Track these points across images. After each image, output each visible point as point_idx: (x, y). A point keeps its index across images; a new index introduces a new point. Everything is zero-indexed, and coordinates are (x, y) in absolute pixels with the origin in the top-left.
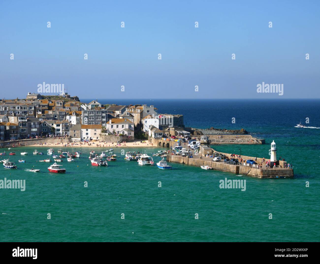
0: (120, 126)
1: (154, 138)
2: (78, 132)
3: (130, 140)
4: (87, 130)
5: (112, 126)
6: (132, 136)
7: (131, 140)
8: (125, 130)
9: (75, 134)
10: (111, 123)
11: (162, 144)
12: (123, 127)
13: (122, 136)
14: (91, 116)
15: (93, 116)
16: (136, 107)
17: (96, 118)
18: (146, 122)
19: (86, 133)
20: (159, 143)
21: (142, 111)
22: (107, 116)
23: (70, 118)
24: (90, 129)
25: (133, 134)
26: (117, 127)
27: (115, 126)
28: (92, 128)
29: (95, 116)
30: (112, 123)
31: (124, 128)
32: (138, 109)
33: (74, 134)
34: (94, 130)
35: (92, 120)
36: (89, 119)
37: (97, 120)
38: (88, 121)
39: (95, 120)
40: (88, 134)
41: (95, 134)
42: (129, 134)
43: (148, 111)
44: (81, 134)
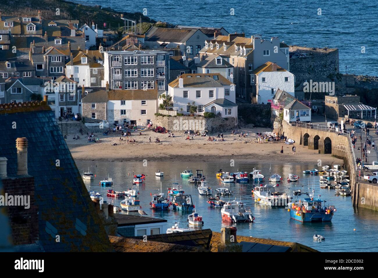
0: (205, 91)
1: (290, 122)
2: (101, 109)
3: (229, 128)
4: (123, 103)
5: (185, 94)
6: (233, 118)
7: (232, 127)
8: (217, 102)
9: (94, 112)
10: (183, 87)
11: (311, 140)
12: (211, 94)
13: (211, 116)
14: (130, 67)
15: (135, 67)
16: (231, 39)
17: (143, 71)
18: (264, 79)
19: (122, 111)
20: (303, 135)
21: (250, 52)
22: (168, 68)
23: (77, 70)
24: (129, 99)
25: (234, 111)
26: (198, 95)
27: (192, 92)
28: (135, 98)
29: (140, 66)
30: (185, 86)
31: (214, 98)
32: (241, 48)
33: (91, 114)
35: (132, 78)
36: (126, 73)
37: (143, 78)
38: (123, 79)
39: (140, 78)
40: (125, 113)
41: (144, 112)
42: (227, 112)
43: (266, 52)
44: (107, 113)
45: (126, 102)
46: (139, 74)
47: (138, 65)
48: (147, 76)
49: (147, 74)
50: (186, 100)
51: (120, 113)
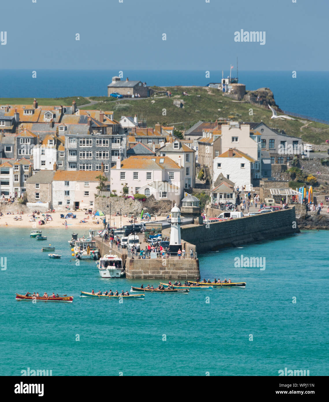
0: (142, 174)
1: (212, 205)
2: (45, 189)
3: (164, 211)
4: (67, 184)
5: (123, 175)
6: (169, 201)
7: (167, 210)
9: (38, 192)
12: (149, 176)
13: (143, 198)
14: (84, 150)
15: (89, 149)
17: (97, 154)
18: (219, 165)
21: (218, 138)
23: (42, 153)
24: (73, 180)
26: (136, 176)
28: (79, 180)
29: (94, 149)
30: (122, 166)
31: (151, 180)
33: (35, 194)
34: (84, 183)
35: (87, 160)
36: (81, 155)
37: (98, 160)
38: (78, 161)
39: (95, 160)
40: (68, 194)
41: (87, 193)
42: (161, 194)
43: (235, 139)
44: (52, 193)
45: (70, 182)
46: (94, 156)
47: (93, 147)
48: (102, 159)
49: (102, 157)
50: (124, 181)
51: (64, 193)
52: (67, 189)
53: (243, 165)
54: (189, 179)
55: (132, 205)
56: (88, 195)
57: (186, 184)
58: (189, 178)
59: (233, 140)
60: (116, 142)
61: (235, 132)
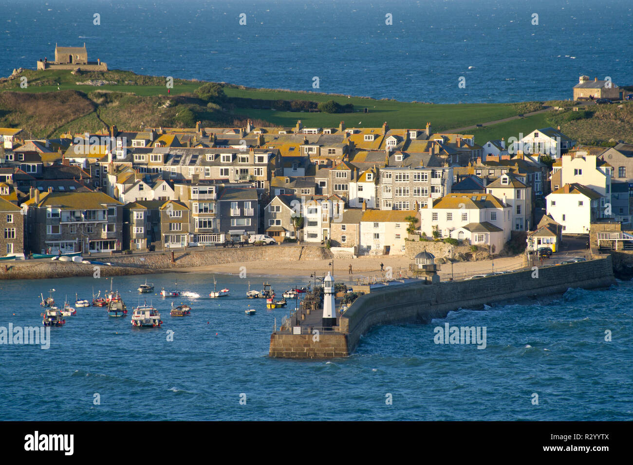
2: (351, 231)
3: (481, 257)
4: (376, 225)
5: (435, 217)
7: (485, 256)
8: (469, 226)
9: (344, 235)
10: (432, 208)
12: (465, 217)
14: (401, 186)
15: (406, 185)
17: (415, 191)
19: (375, 234)
21: (557, 171)
23: (359, 189)
24: (383, 221)
26: (449, 216)
27: (442, 215)
28: (389, 220)
29: (412, 184)
31: (467, 222)
33: (340, 237)
34: (395, 225)
35: (403, 197)
36: (397, 192)
37: (416, 197)
38: (394, 199)
39: (413, 197)
40: (378, 237)
41: (398, 236)
42: (477, 238)
43: (578, 172)
44: (360, 236)
45: (380, 223)
46: (412, 193)
47: (410, 182)
48: (421, 196)
49: (421, 194)
50: (435, 223)
51: (372, 236)
52: (377, 231)
53: (581, 203)
54: (521, 219)
55: (442, 250)
56: (399, 238)
57: (518, 225)
58: (521, 217)
59: (576, 173)
60: (436, 177)
61: (578, 163)
